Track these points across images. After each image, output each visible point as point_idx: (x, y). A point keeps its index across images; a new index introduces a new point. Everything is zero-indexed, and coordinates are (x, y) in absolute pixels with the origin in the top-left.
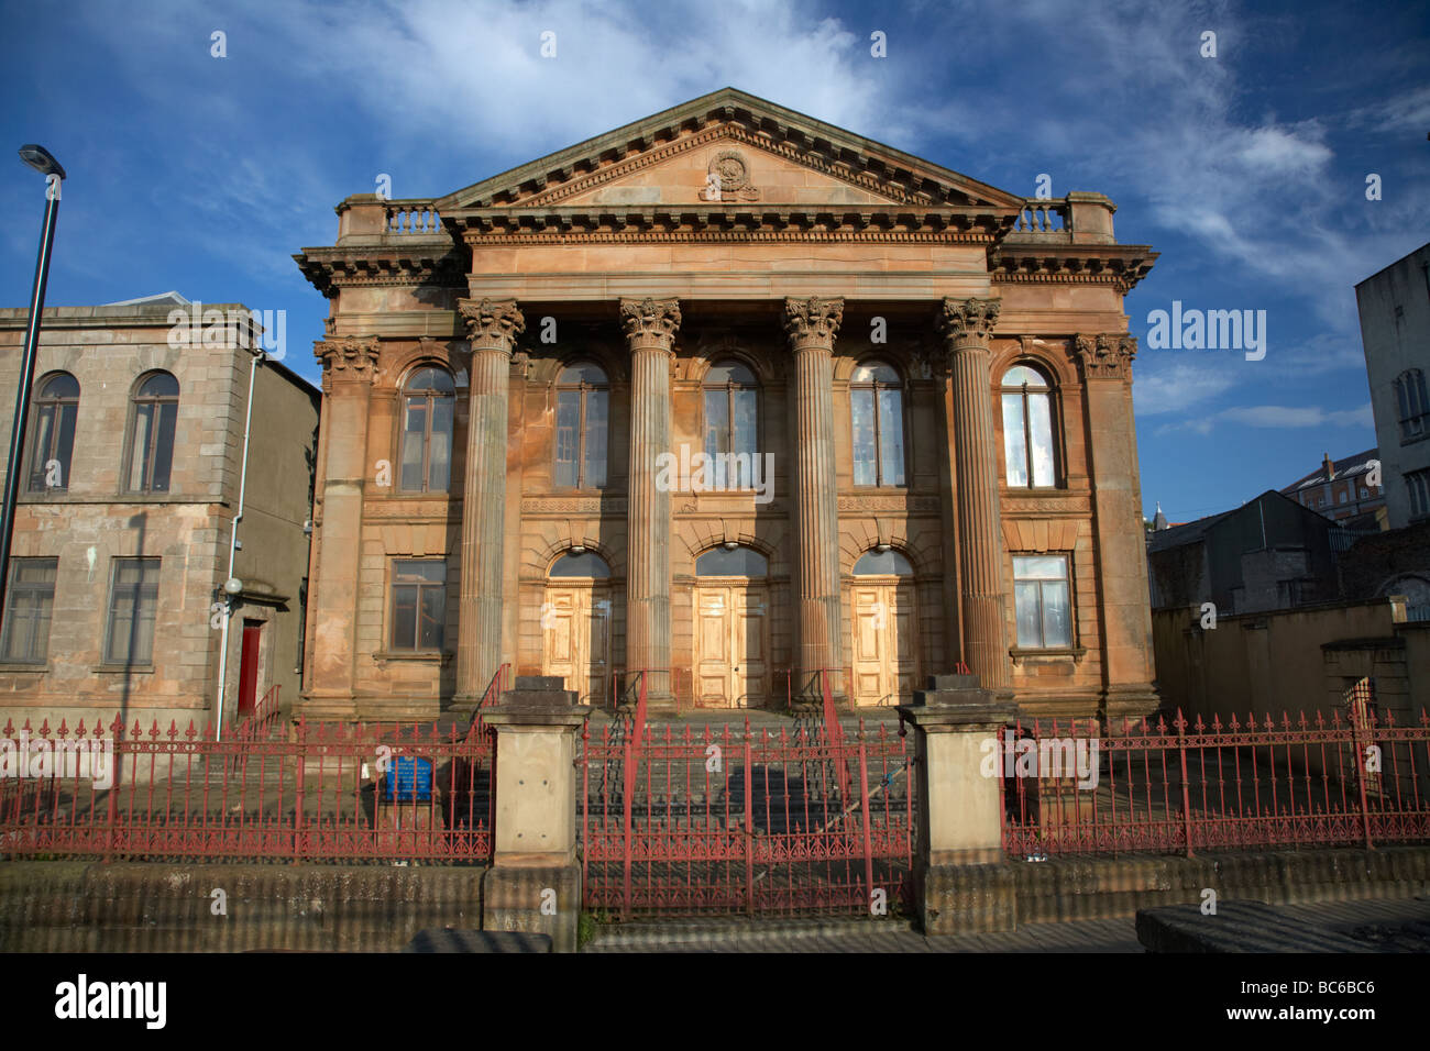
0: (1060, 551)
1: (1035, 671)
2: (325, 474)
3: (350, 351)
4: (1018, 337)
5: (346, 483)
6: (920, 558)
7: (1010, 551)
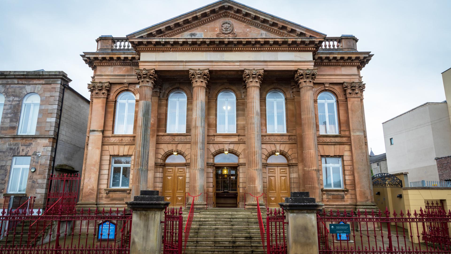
0: (338, 155)
1: (330, 197)
2: (90, 128)
3: (100, 87)
4: (323, 84)
5: (97, 131)
6: (290, 157)
7: (321, 156)
